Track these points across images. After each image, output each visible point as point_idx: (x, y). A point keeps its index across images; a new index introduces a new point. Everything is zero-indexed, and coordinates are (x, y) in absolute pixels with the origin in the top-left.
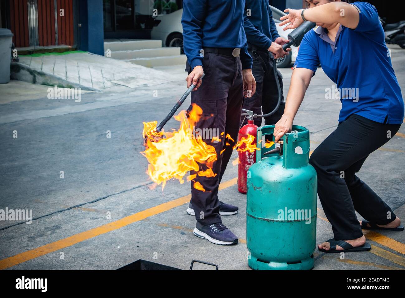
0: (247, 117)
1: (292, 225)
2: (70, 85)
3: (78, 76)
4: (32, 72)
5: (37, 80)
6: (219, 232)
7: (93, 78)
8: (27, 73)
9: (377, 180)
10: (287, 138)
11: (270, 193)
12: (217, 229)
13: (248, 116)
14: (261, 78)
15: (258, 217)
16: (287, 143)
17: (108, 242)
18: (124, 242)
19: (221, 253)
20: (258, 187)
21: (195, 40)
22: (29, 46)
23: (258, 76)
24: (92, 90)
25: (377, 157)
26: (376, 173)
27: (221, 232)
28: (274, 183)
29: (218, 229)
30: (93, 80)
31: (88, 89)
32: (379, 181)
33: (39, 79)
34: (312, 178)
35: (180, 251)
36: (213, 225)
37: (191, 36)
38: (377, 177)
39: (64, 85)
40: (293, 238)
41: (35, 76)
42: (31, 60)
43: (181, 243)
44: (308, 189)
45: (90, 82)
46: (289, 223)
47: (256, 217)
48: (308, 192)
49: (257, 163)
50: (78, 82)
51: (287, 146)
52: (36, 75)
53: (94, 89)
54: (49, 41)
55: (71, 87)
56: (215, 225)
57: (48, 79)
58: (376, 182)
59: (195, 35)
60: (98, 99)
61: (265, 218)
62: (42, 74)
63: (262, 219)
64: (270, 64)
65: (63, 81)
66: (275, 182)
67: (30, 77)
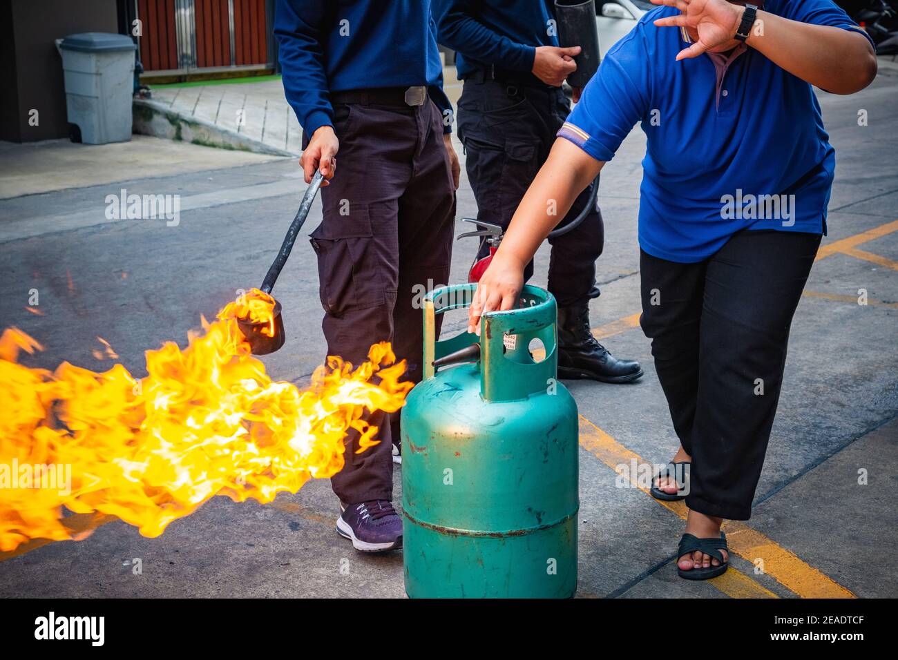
0: (489, 240)
1: (504, 544)
2: (244, 145)
3: (261, 127)
4: (174, 119)
5: (184, 135)
6: (371, 521)
7: (290, 129)
8: (166, 121)
9: (799, 379)
10: (489, 323)
11: (458, 456)
12: (368, 516)
13: (490, 237)
14: (529, 151)
15: (422, 521)
16: (489, 337)
17: (107, 548)
18: (146, 548)
19: (360, 588)
20: (420, 447)
21: (309, 71)
22: (177, 68)
23: (519, 147)
24: (284, 156)
25: (814, 318)
26: (802, 358)
27: (376, 522)
28: (456, 438)
29: (370, 515)
30: (289, 133)
31: (277, 153)
32: (802, 380)
33: (188, 133)
34: (557, 424)
35: (264, 579)
36: (362, 505)
37: (299, 63)
38: (801, 370)
39: (234, 145)
40: (508, 575)
41: (179, 128)
42: (177, 94)
43: (277, 555)
44: (546, 454)
45: (281, 139)
46: (497, 540)
47: (416, 519)
48: (544, 462)
49: (424, 382)
50: (258, 139)
51: (489, 345)
52: (183, 125)
53: (289, 153)
54: (218, 57)
55: (247, 150)
56: (366, 506)
57: (203, 134)
58: (794, 384)
59: (309, 58)
60: (287, 175)
61: (437, 526)
62: (193, 124)
63: (429, 526)
64: (555, 117)
65: (231, 136)
66: (457, 435)
67: (171, 129)
